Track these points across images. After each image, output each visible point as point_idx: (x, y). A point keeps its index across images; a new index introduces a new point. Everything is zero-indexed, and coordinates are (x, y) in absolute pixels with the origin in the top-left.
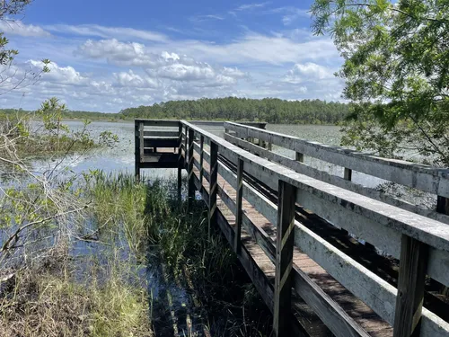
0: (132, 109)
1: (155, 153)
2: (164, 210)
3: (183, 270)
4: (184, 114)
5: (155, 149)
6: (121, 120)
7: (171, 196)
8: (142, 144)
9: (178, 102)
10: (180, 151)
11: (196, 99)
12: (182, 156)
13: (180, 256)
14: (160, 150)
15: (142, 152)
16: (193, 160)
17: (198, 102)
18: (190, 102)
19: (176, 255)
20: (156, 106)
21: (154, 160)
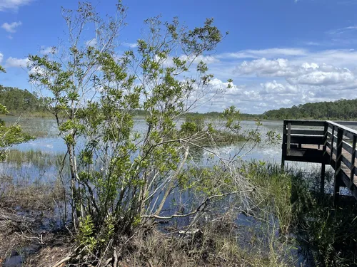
0: (274, 110)
1: (300, 149)
2: (309, 200)
3: (335, 261)
4: (320, 114)
5: (300, 146)
6: (265, 120)
7: (314, 188)
8: (289, 140)
9: (317, 103)
10: (324, 148)
11: (333, 101)
12: (327, 153)
13: (330, 248)
14: (304, 146)
15: (288, 147)
16: (341, 158)
17: (336, 103)
18: (327, 104)
19: (327, 245)
20: (294, 108)
21: (299, 154)
